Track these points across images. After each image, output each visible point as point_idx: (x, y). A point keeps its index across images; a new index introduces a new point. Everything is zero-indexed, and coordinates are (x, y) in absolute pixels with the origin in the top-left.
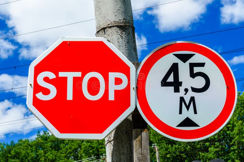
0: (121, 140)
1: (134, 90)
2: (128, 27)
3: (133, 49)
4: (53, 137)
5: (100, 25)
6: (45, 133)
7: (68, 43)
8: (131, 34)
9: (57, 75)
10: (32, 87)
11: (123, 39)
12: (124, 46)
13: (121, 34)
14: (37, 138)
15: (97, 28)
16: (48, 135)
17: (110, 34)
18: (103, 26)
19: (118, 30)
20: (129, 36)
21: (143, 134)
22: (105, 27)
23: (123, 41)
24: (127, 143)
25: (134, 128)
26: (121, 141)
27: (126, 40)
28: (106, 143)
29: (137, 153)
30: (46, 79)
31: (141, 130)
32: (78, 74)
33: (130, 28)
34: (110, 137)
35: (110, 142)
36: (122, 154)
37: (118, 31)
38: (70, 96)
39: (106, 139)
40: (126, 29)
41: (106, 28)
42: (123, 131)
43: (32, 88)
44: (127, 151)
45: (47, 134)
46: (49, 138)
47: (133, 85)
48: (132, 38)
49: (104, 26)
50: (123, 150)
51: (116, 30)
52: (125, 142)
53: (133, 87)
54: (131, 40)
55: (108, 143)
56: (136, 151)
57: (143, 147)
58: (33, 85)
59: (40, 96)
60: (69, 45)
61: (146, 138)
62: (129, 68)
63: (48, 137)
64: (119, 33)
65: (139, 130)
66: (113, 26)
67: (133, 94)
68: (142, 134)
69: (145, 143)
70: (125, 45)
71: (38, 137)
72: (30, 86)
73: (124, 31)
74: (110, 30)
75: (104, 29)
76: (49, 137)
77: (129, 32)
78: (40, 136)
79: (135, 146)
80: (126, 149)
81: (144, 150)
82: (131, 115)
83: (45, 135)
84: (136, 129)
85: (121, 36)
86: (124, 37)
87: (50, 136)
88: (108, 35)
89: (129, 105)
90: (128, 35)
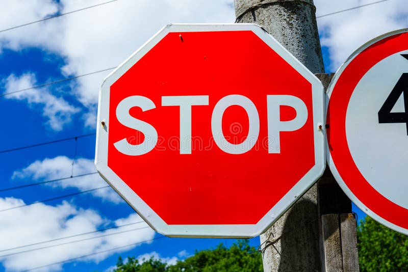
0: (296, 239)
1: (321, 132)
2: (302, 5)
3: (314, 50)
4: (144, 268)
5: (243, 3)
6: (131, 261)
7: (180, 36)
8: (309, 19)
9: (157, 102)
10: (105, 128)
11: (294, 29)
12: (296, 44)
13: (288, 20)
14: (118, 270)
15: (238, 10)
16: (137, 265)
17: (266, 19)
18: (250, 5)
19: (282, 11)
20: (306, 23)
21: (345, 225)
22: (255, 5)
23: (294, 34)
24: (308, 245)
25: (322, 213)
26: (295, 242)
27: (299, 31)
28: (263, 247)
29: (333, 266)
30: (135, 112)
31: (339, 216)
32: (203, 100)
33: (308, 7)
34: (271, 233)
35: (272, 244)
36: (298, 268)
37: (283, 13)
38: (186, 147)
39: (263, 239)
40: (298, 8)
41: (256, 8)
42: (300, 221)
43: (106, 131)
44: (310, 262)
45: (134, 264)
46: (138, 270)
47: (319, 120)
48: (312, 28)
49: (253, 4)
50: (300, 261)
51: (278, 11)
52: (305, 244)
53: (320, 124)
54: (309, 32)
55: (266, 247)
56: (330, 261)
57: (344, 253)
58: (107, 125)
59: (123, 146)
60: (182, 39)
61: (350, 232)
62: (309, 86)
63: (136, 268)
64: (285, 18)
65: (335, 216)
66: (272, 4)
67: (319, 140)
68: (342, 225)
69: (348, 244)
70: (296, 40)
71: (119, 268)
72: (102, 126)
73: (294, 13)
74: (265, 11)
75: (252, 10)
76: (138, 268)
77: (305, 15)
78: (121, 267)
79: (327, 251)
80: (308, 258)
81: (347, 259)
82: (315, 187)
83: (131, 265)
84: (328, 215)
85: (288, 23)
86: (294, 26)
87: (141, 266)
88: (262, 22)
89: (311, 163)
90: (303, 22)
